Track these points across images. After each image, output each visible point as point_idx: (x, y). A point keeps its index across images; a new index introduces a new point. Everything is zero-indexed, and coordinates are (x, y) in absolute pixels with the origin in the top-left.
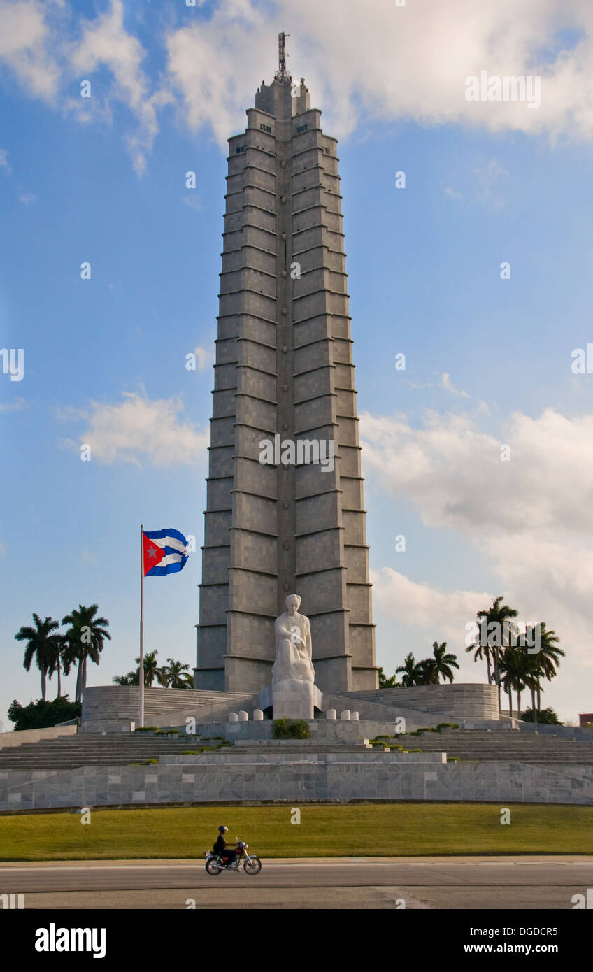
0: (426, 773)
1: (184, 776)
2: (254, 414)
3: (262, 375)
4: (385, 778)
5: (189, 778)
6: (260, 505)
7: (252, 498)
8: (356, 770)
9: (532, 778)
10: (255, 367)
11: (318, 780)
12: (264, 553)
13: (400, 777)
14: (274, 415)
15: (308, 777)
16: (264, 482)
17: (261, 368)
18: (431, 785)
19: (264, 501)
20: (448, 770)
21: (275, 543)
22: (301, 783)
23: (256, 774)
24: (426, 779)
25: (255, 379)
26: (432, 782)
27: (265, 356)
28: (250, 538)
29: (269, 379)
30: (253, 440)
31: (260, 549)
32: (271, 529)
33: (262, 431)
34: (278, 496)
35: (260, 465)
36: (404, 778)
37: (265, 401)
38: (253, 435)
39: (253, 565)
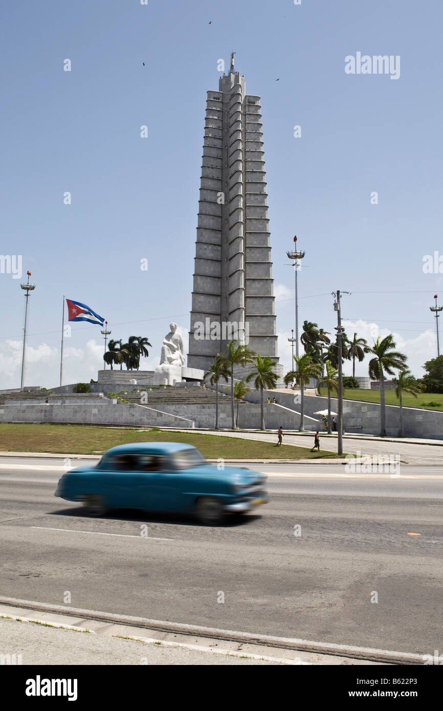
2: (206, 236)
3: (211, 217)
4: (76, 412)
6: (209, 280)
7: (204, 277)
8: (65, 408)
9: (139, 412)
10: (207, 213)
11: (49, 412)
12: (212, 303)
13: (82, 411)
14: (220, 236)
15: (46, 411)
16: (212, 269)
17: (212, 213)
18: (95, 415)
19: (212, 278)
20: (102, 408)
21: (219, 299)
22: (43, 414)
24: (93, 412)
25: (207, 220)
26: (95, 414)
27: (214, 208)
28: (202, 297)
29: (216, 218)
30: (205, 249)
31: (209, 303)
32: (217, 292)
33: (211, 244)
34: (221, 275)
35: (209, 261)
36: (83, 412)
37: (213, 230)
38: (206, 247)
39: (204, 310)
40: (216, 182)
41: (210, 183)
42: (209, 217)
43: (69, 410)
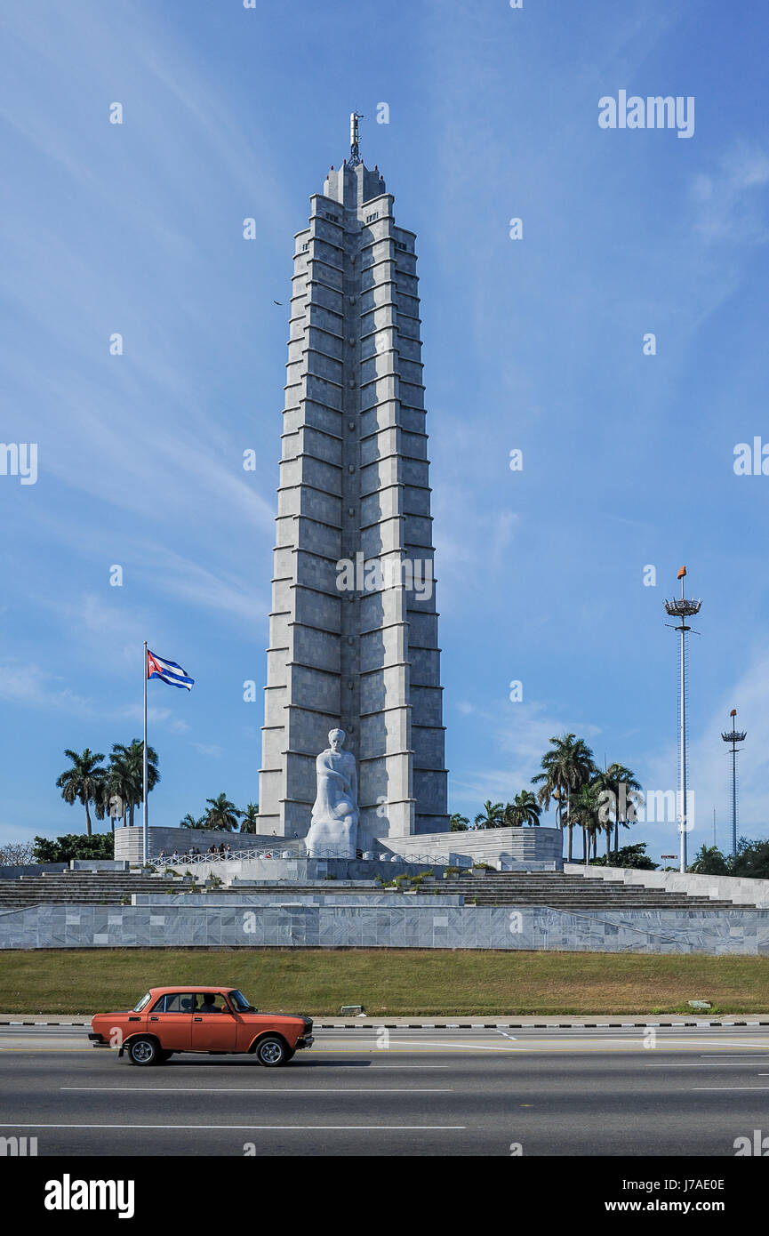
0: (435, 918)
1: (153, 918)
2: (315, 539)
3: (325, 496)
4: (386, 923)
5: (157, 920)
6: (321, 640)
8: (353, 914)
9: (560, 924)
10: (317, 485)
11: (307, 924)
12: (325, 691)
13: (404, 922)
14: (339, 541)
16: (325, 615)
17: (324, 488)
18: (439, 930)
19: (326, 635)
20: (460, 915)
21: (337, 681)
22: (289, 928)
23: (236, 917)
24: (435, 924)
25: (316, 501)
26: (441, 928)
27: (328, 475)
28: (309, 675)
29: (332, 501)
30: (314, 568)
31: (321, 688)
32: (334, 666)
33: (324, 558)
34: (342, 630)
35: (321, 596)
36: (408, 924)
37: (327, 525)
38: (314, 563)
39: (312, 704)
40: (332, 416)
41: (320, 416)
42: (320, 494)
43: (366, 919)
